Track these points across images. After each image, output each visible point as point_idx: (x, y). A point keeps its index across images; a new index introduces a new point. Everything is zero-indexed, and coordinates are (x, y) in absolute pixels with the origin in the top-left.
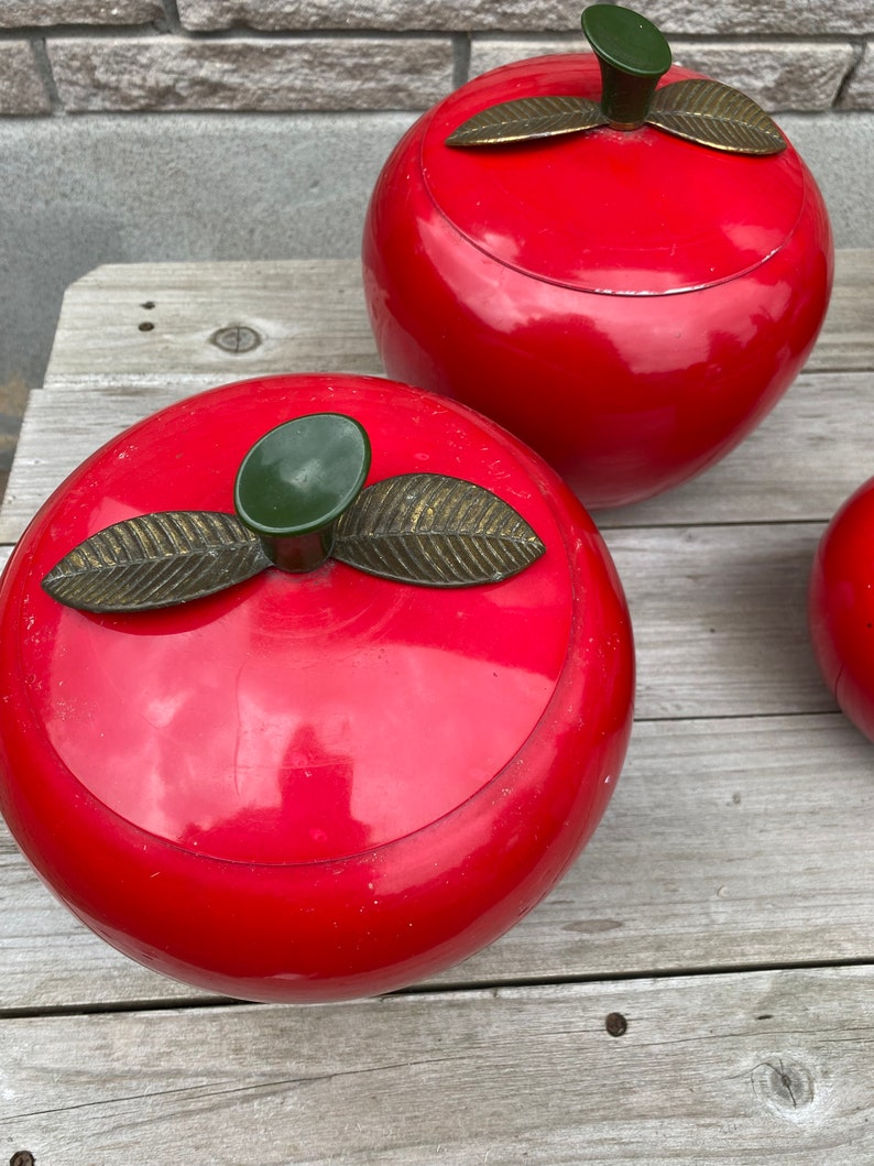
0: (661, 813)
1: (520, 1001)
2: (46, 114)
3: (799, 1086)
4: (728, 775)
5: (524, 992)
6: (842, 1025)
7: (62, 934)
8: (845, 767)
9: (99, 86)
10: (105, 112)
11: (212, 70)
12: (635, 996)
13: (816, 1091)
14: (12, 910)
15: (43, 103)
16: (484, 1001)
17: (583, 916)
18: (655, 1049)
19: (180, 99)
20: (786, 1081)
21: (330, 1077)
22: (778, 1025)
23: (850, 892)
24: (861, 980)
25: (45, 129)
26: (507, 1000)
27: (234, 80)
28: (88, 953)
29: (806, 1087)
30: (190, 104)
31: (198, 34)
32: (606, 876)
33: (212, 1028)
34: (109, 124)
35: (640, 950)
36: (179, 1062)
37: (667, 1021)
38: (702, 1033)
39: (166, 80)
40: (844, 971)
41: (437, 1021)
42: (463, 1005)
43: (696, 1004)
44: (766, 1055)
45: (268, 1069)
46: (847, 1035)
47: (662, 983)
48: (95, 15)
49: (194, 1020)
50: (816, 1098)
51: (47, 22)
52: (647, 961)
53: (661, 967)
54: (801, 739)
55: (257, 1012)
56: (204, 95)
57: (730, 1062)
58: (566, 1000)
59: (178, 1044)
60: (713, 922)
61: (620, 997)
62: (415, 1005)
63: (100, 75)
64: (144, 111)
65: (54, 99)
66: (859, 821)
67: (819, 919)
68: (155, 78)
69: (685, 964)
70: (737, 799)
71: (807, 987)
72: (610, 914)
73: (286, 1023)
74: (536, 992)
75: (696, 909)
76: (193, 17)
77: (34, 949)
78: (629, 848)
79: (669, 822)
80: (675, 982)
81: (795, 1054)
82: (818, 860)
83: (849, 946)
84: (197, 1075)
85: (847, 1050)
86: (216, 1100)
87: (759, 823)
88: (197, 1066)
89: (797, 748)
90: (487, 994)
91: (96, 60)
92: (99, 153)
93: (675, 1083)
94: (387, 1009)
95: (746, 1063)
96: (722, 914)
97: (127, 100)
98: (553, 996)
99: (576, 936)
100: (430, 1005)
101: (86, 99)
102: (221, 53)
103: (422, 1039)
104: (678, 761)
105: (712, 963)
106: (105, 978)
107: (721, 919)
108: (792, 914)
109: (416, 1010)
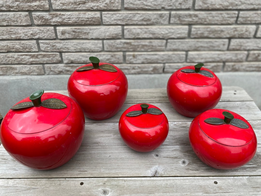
0: (98, 158)
1: (69, 180)
2: (43, 75)
3: (107, 193)
4: (110, 153)
5: (70, 179)
6: (116, 185)
7: (7, 170)
8: (128, 152)
9: (52, 71)
10: (52, 74)
11: (68, 68)
12: (86, 180)
13: (109, 193)
14: (1, 166)
15: (43, 73)
16: (63, 180)
17: (82, 170)
18: (87, 187)
19: (63, 72)
20: (105, 192)
21: (38, 188)
22: (106, 185)
23: (123, 168)
24: (121, 180)
25: (43, 77)
26: (67, 180)
27: (71, 70)
28: (10, 172)
29: (108, 193)
30: (65, 73)
31: (66, 64)
32: (87, 165)
33: (23, 181)
34: (53, 76)
35: (88, 174)
36: (17, 185)
37: (89, 183)
38: (94, 185)
39: (61, 70)
40: (118, 178)
41: (56, 182)
42: (60, 180)
43: (94, 182)
44: (103, 189)
45: (29, 187)
46: (116, 187)
47: (90, 179)
48: (52, 61)
49: (21, 180)
50: (109, 194)
51: (45, 62)
52: (89, 176)
53: (91, 177)
54: (122, 149)
55: (30, 180)
56: (67, 72)
57: (97, 189)
58: (75, 180)
59: (18, 183)
60: (101, 171)
61: (84, 180)
62: (53, 180)
63: (52, 69)
64: (58, 74)
65: (45, 72)
66: (128, 160)
67: (117, 171)
68: (60, 70)
69: (94, 176)
70: (110, 156)
71: (112, 180)
72: (86, 170)
73: (34, 181)
74: (71, 179)
75: (99, 170)
76: (65, 62)
77: (2, 171)
78: (92, 162)
79: (99, 159)
80: (92, 179)
81: (107, 189)
82: (119, 164)
83: (120, 175)
84: (19, 187)
85: (116, 188)
86: (21, 190)
87: (112, 159)
88: (19, 186)
89: (121, 150)
90: (64, 179)
91: (51, 67)
92: (51, 80)
93: (88, 191)
94: (49, 180)
95: (100, 189)
96: (102, 170)
97: (55, 72)
98: (74, 180)
99: (80, 172)
100: (55, 180)
101: (50, 72)
102: (69, 66)
103: (53, 184)
104: (103, 151)
105: (99, 176)
106: (11, 175)
107: (102, 171)
108: (113, 171)
109: (53, 181)
